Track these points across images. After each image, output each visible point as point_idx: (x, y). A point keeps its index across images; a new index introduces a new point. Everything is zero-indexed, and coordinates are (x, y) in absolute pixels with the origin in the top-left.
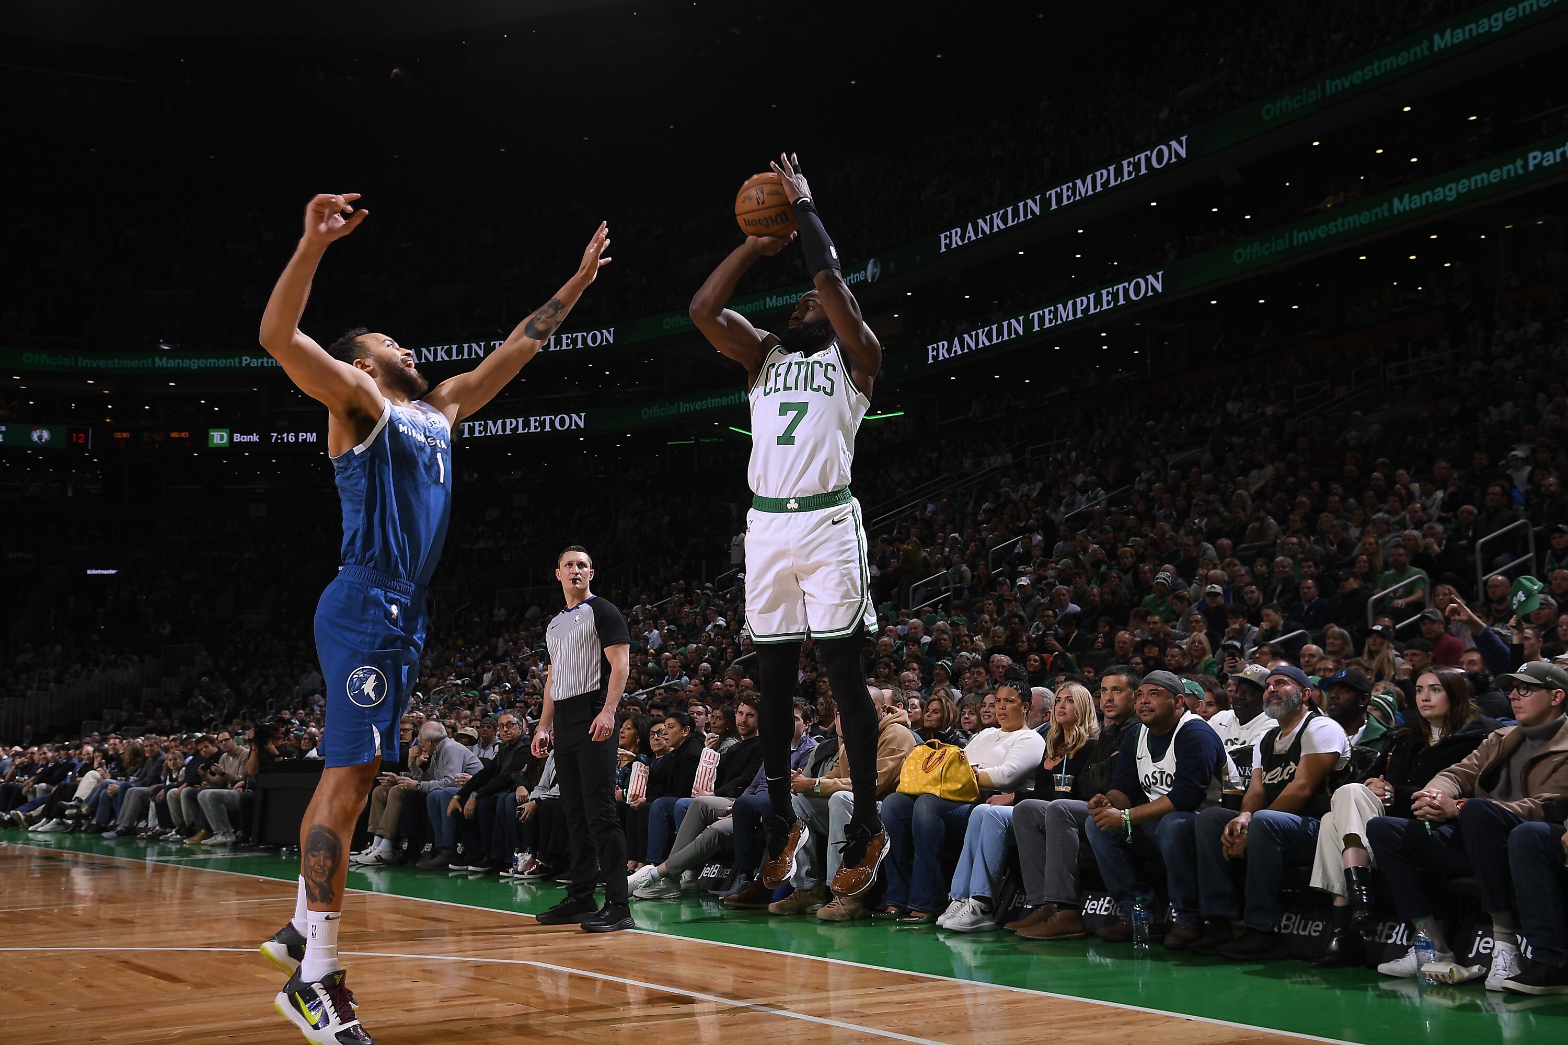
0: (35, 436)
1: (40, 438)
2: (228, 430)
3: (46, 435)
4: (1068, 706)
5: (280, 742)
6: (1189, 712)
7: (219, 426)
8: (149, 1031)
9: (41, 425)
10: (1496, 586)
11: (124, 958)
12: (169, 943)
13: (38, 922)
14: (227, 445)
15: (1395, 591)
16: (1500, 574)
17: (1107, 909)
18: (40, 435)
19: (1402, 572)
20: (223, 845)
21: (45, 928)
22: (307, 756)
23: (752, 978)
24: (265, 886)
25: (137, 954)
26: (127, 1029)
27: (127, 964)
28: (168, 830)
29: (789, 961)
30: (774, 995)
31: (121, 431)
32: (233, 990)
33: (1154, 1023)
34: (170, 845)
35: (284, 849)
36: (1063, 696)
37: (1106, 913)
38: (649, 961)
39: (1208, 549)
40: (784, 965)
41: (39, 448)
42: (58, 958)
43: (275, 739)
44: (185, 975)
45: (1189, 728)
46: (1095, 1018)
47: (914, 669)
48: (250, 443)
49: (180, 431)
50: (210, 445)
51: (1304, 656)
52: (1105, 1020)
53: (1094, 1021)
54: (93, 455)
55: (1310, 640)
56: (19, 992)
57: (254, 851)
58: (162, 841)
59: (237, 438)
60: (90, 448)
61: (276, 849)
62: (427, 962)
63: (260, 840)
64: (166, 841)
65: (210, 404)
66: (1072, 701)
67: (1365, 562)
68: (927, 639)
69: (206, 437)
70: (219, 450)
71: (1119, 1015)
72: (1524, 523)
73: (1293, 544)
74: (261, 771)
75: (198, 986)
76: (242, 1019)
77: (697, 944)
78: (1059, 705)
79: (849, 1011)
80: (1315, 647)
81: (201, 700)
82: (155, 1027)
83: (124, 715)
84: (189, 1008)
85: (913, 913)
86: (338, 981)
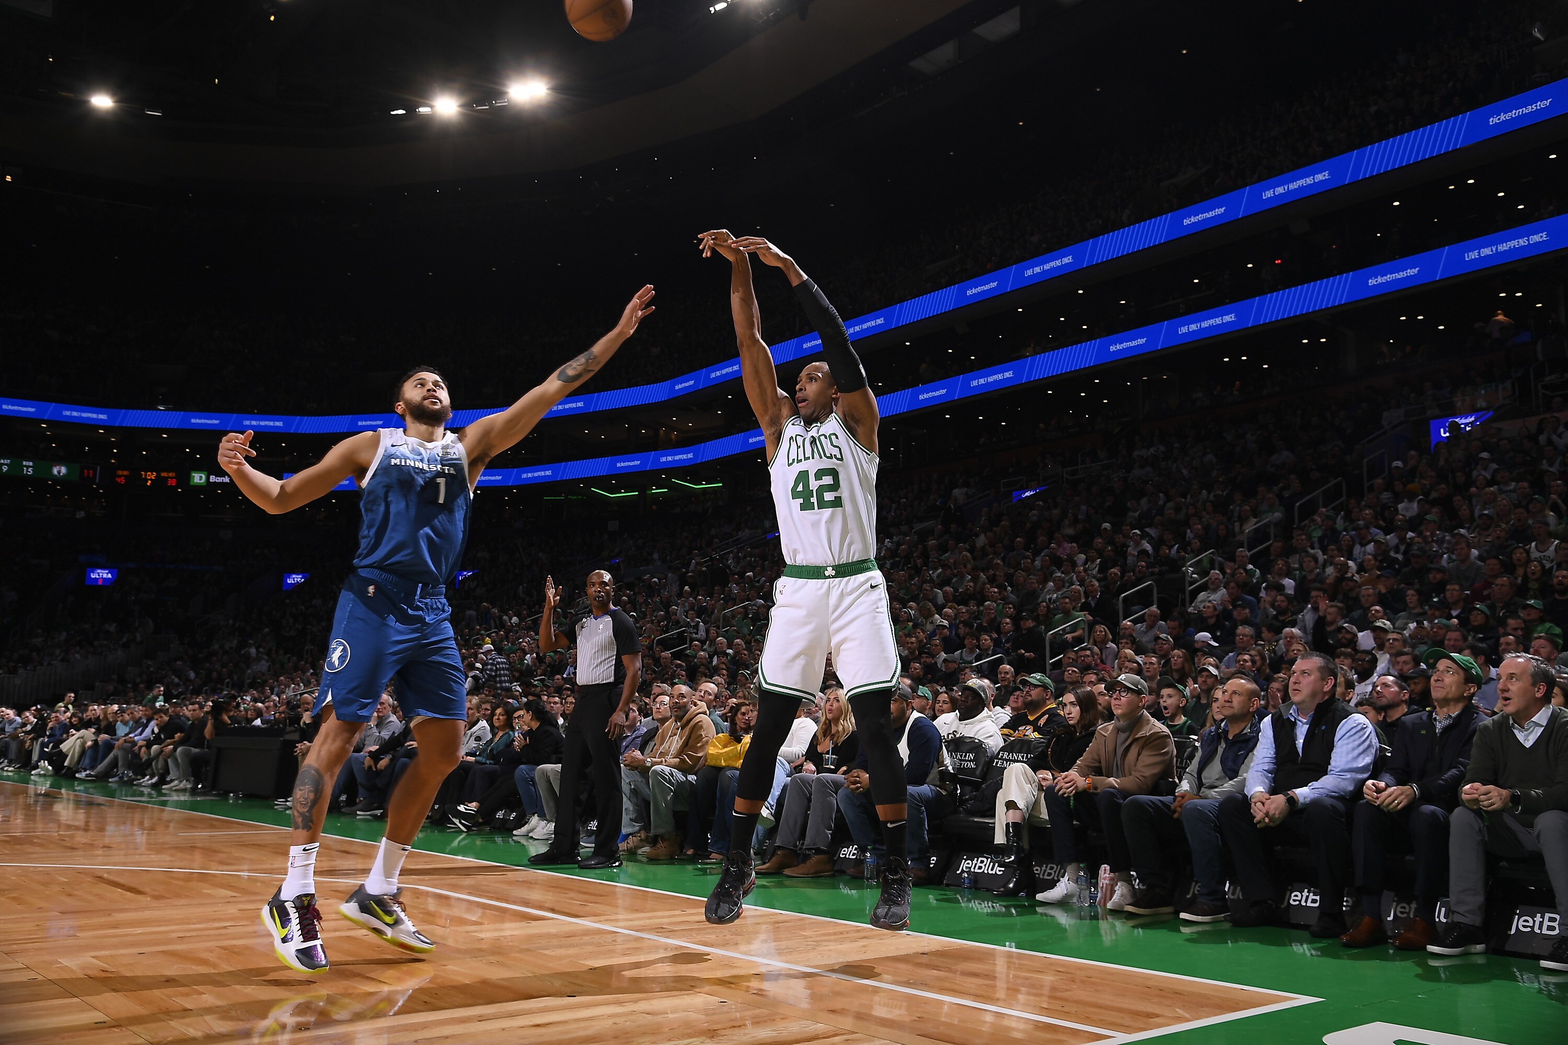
0: (55, 471)
1: (59, 472)
2: (206, 473)
3: (64, 470)
4: (835, 705)
5: (232, 714)
6: (915, 711)
7: (199, 469)
8: (114, 931)
9: (59, 461)
10: (1126, 629)
11: (99, 874)
12: (138, 864)
13: (33, 844)
14: (205, 484)
15: (1063, 630)
16: (1129, 621)
17: (854, 854)
18: (60, 470)
19: (1068, 616)
20: (184, 790)
21: (38, 849)
22: (253, 724)
23: (587, 902)
24: (215, 823)
25: (109, 872)
26: (97, 929)
27: (100, 878)
28: (139, 777)
29: (617, 889)
30: (604, 915)
31: (123, 469)
32: (183, 902)
33: (884, 937)
34: (142, 789)
35: (232, 795)
36: (832, 697)
37: (854, 857)
38: (509, 888)
39: (938, 593)
40: (614, 893)
41: (57, 480)
42: (47, 873)
43: (227, 711)
44: (147, 890)
45: (916, 724)
46: (841, 933)
47: (724, 675)
48: (223, 483)
49: (168, 471)
50: (192, 483)
51: (1001, 673)
52: (849, 935)
53: (840, 936)
54: (99, 488)
55: (1006, 662)
56: (14, 899)
57: (208, 795)
58: (135, 785)
59: (213, 479)
60: (97, 481)
61: (225, 795)
62: (338, 884)
63: (213, 788)
64: (140, 785)
65: (194, 452)
66: (838, 701)
67: (1044, 607)
68: (730, 651)
69: (188, 478)
70: (198, 488)
71: (858, 931)
72: (1151, 584)
73: (995, 592)
74: (217, 735)
75: (157, 898)
76: (188, 924)
77: (548, 875)
78: (829, 703)
79: (658, 928)
80: (1008, 666)
81: (173, 679)
82: (119, 928)
83: (111, 688)
84: (147, 914)
85: (713, 855)
86: (306, 902)
